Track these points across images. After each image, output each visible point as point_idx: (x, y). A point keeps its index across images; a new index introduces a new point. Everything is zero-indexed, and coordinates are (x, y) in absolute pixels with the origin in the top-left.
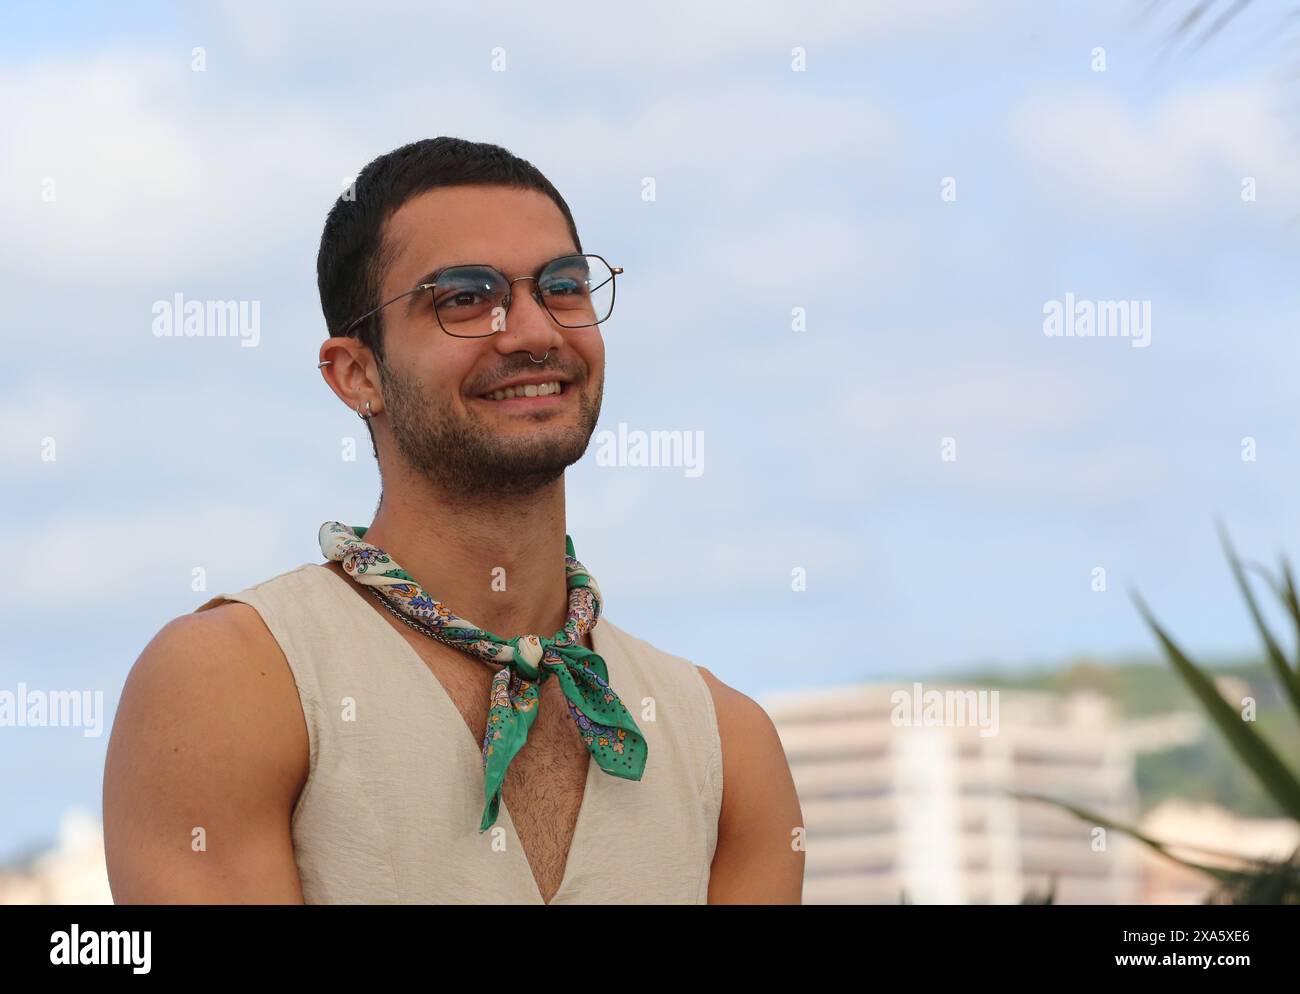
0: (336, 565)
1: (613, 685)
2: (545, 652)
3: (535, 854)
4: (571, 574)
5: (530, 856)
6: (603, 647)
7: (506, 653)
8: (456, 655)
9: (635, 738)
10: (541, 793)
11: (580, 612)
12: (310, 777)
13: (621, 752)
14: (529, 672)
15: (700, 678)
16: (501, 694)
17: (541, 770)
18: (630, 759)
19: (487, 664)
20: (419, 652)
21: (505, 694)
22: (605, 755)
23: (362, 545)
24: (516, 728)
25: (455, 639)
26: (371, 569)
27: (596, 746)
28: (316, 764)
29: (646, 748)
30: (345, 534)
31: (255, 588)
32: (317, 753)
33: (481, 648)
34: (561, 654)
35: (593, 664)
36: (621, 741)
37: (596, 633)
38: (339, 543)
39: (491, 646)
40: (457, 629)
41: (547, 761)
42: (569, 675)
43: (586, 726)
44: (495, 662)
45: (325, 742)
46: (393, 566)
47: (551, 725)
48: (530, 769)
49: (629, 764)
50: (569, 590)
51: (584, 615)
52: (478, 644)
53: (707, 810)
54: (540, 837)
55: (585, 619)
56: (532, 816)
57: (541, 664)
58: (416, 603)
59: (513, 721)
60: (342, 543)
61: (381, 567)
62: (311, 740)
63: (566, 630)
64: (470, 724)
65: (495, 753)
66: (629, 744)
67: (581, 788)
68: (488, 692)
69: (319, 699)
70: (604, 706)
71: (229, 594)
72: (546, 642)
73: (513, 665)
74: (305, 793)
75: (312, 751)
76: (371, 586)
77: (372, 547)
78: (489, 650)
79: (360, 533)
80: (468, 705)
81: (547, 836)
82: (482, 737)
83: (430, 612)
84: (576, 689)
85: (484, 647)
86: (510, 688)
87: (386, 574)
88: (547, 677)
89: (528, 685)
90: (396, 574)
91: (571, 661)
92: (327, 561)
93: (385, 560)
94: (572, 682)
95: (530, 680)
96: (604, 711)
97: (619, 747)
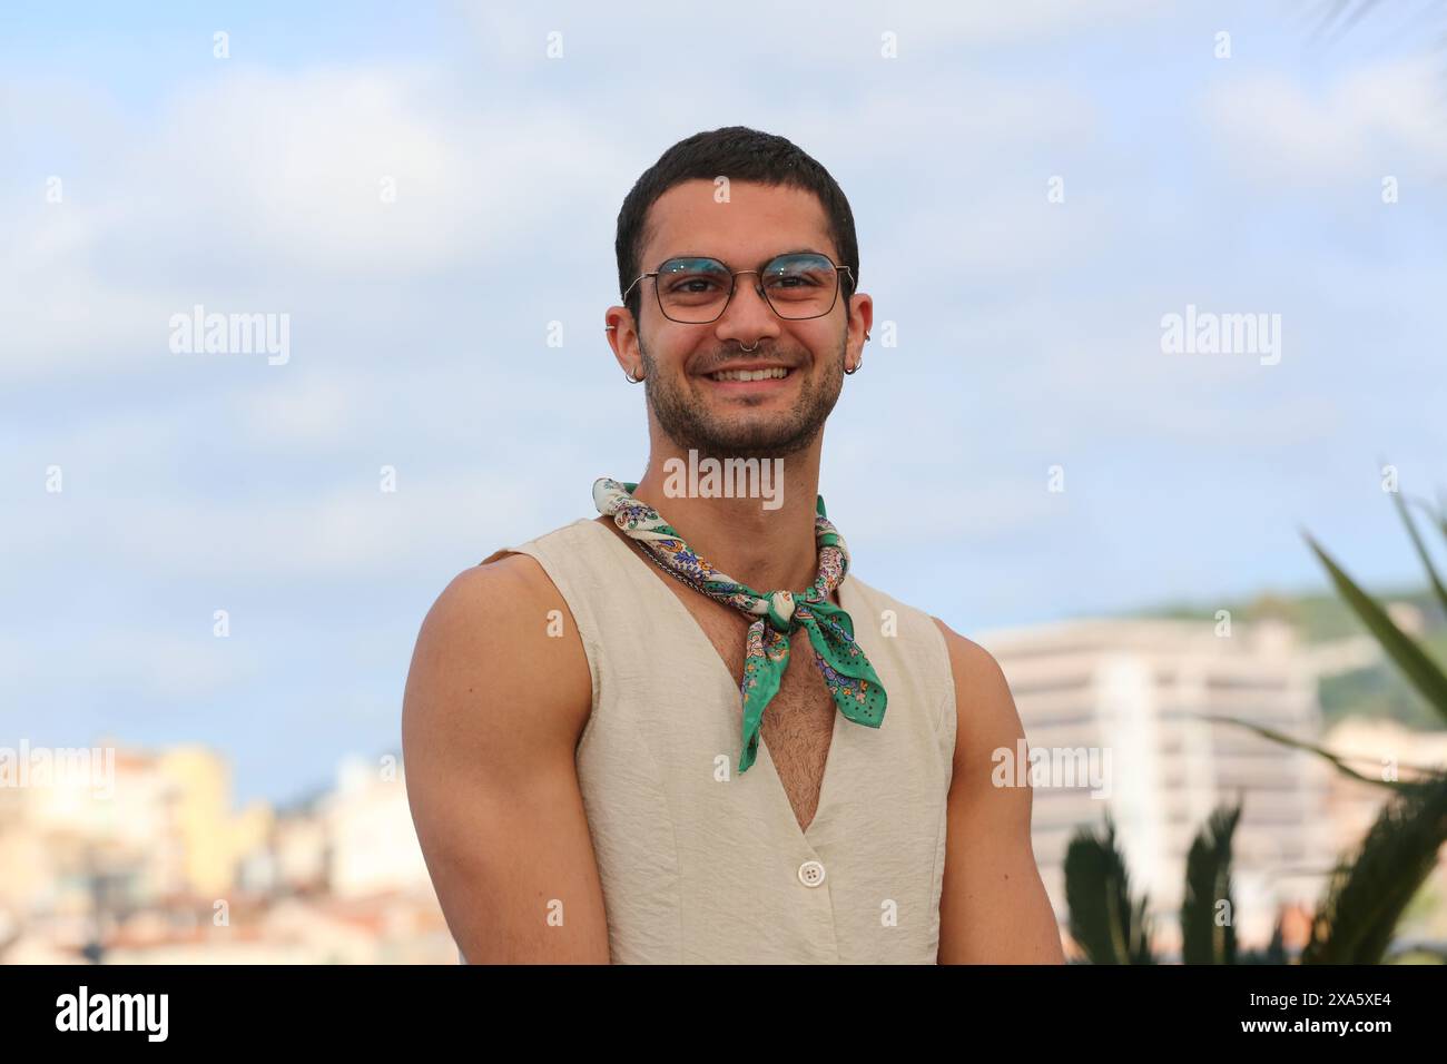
0: (608, 520)
1: (857, 639)
2: (796, 608)
4: (821, 532)
5: (788, 790)
6: (849, 604)
7: (761, 606)
8: (717, 607)
9: (876, 689)
10: (794, 732)
11: (830, 570)
13: (863, 701)
14: (781, 625)
15: (935, 627)
16: (756, 645)
17: (794, 712)
18: (871, 708)
19: (743, 616)
20: (684, 603)
21: (759, 644)
22: (847, 704)
23: (634, 503)
24: (770, 675)
25: (716, 591)
26: (640, 525)
27: (841, 697)
28: (598, 702)
29: (886, 699)
30: (618, 491)
31: (535, 542)
32: (599, 693)
33: (739, 601)
34: (811, 609)
35: (840, 619)
36: (863, 692)
37: (842, 589)
38: (612, 500)
39: (748, 600)
40: (717, 583)
41: (798, 704)
42: (818, 629)
43: (832, 676)
44: (750, 614)
45: (605, 683)
46: (661, 522)
47: (802, 671)
48: (784, 711)
49: (870, 712)
50: (819, 549)
51: (834, 572)
52: (736, 597)
53: (942, 747)
54: (795, 772)
55: (834, 576)
56: (788, 753)
57: (792, 617)
58: (681, 558)
59: (767, 670)
60: (615, 500)
61: (650, 524)
62: (594, 680)
63: (817, 586)
64: (731, 670)
65: (751, 700)
66: (870, 695)
67: (830, 728)
68: (744, 641)
69: (600, 644)
70: (848, 659)
71: (512, 547)
72: (798, 598)
73: (767, 618)
74: (588, 729)
75: (595, 691)
76: (640, 541)
77: (642, 504)
78: (746, 603)
79: (630, 489)
80: (728, 652)
81: (801, 771)
82: (740, 678)
83: (693, 567)
84: (824, 643)
85: (741, 600)
86: (763, 639)
87: (654, 530)
88: (797, 630)
89: (780, 637)
90: (663, 530)
91: (820, 617)
92: (600, 515)
93: (654, 517)
94: (821, 635)
95: (782, 632)
96: (849, 663)
97: (861, 697)
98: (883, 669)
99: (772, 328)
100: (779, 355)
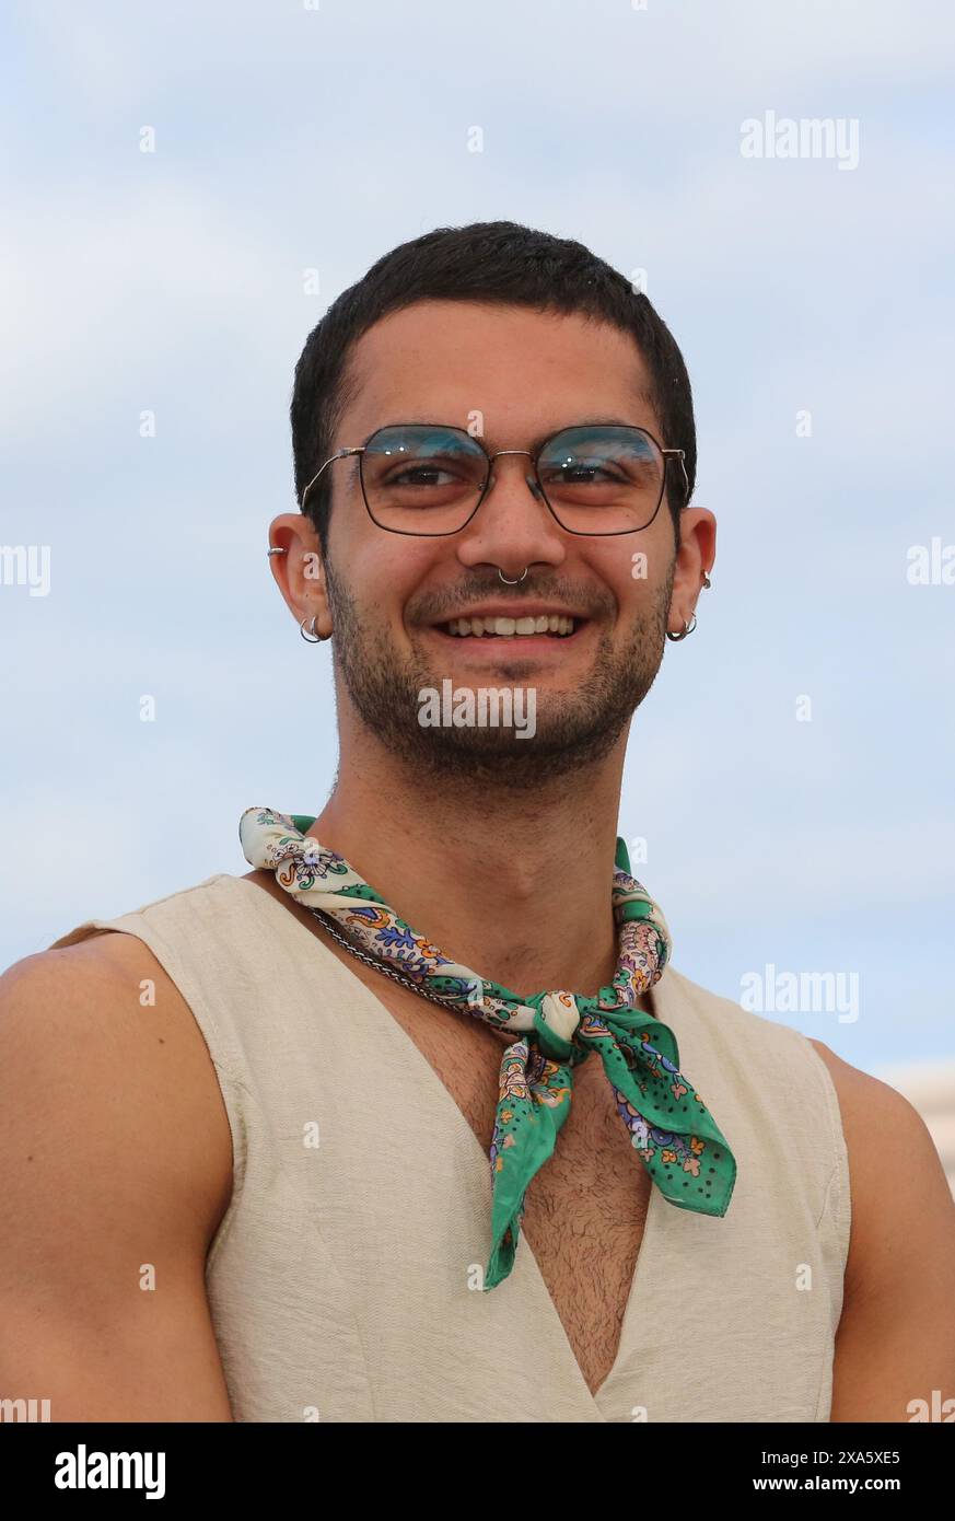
0: (265, 876)
1: (686, 1070)
2: (582, 1018)
3: (573, 1319)
4: (622, 898)
5: (567, 1323)
6: (670, 1012)
7: (523, 1017)
8: (447, 1018)
9: (718, 1152)
10: (579, 1227)
11: (637, 959)
12: (235, 1198)
13: (696, 1173)
14: (557, 1048)
15: (814, 1055)
16: (515, 1080)
17: (578, 1193)
18: (709, 1183)
19: (491, 1032)
20: (394, 1013)
21: (520, 1078)
22: (670, 1177)
23: (307, 847)
24: (538, 1129)
25: (446, 993)
26: (319, 883)
27: (657, 1164)
29: (735, 1168)
30: (280, 829)
31: (142, 912)
32: (245, 1163)
33: (485, 1010)
34: (607, 1021)
35: (656, 1038)
36: (696, 1157)
37: (663, 993)
38: (271, 842)
39: (500, 1007)
40: (449, 979)
41: (586, 1180)
42: (619, 1054)
43: (642, 1132)
44: (505, 1030)
45: (257, 1147)
46: (353, 879)
47: (591, 1126)
48: (562, 1192)
49: (707, 1190)
50: (619, 924)
51: (644, 963)
53: (827, 1254)
54: (580, 1292)
55: (645, 969)
56: (567, 1261)
57: (575, 1035)
58: (388, 937)
59: (534, 1119)
60: (276, 843)
61: (334, 881)
62: (237, 1142)
63: (616, 985)
64: (472, 1122)
65: (507, 1168)
66: (708, 1162)
67: (639, 1219)
68: (496, 1074)
69: (247, 1079)
70: (670, 1102)
71: (103, 921)
72: (584, 1002)
73: (533, 1036)
74: (226, 1224)
75: (238, 1160)
76: (319, 911)
77: (322, 850)
78: (498, 1012)
79: (303, 826)
80: (468, 1093)
81: (589, 1292)
82: (487, 1134)
83: (408, 952)
84: (629, 1077)
85: (489, 1007)
86: (527, 1073)
87: (342, 892)
88: (584, 1056)
89: (555, 1068)
90: (357, 892)
91: (621, 1032)
92: (252, 869)
93: (340, 870)
94: (624, 1064)
95: (559, 1059)
96: (671, 1110)
97: (692, 1165)
98: (728, 1120)
99: (553, 548)
100: (562, 595)
